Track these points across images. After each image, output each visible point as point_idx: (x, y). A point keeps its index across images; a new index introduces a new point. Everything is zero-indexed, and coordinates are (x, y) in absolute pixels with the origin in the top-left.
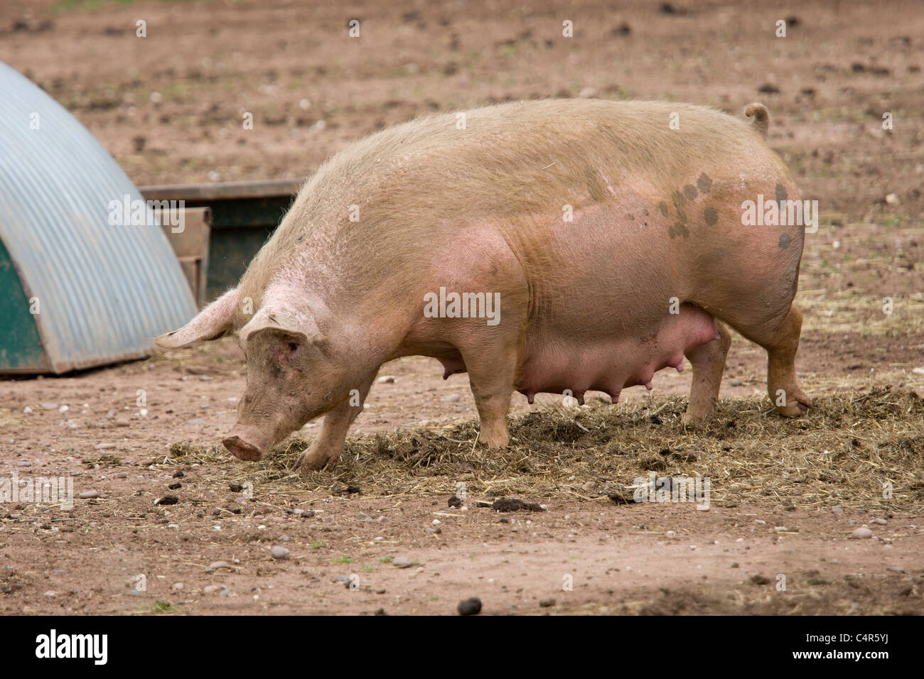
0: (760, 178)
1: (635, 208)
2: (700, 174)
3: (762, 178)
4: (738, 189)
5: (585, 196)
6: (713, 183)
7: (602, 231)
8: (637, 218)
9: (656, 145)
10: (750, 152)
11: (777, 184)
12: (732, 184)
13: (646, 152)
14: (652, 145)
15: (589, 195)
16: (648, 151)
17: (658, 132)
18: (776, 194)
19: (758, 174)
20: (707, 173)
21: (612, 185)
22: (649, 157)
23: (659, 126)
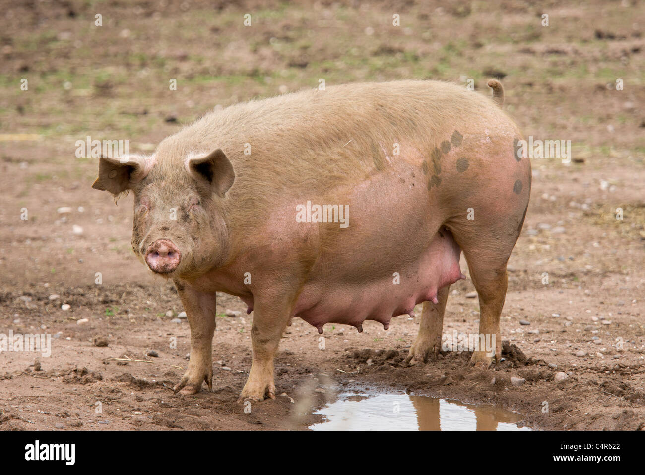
0: (500, 133)
1: (405, 172)
2: (453, 131)
3: (502, 134)
4: (484, 142)
5: (371, 167)
6: (464, 138)
7: (384, 196)
8: (407, 181)
9: (417, 113)
10: (492, 114)
11: (514, 139)
12: (479, 138)
13: (410, 122)
14: (415, 114)
15: (374, 166)
16: (412, 121)
17: (417, 102)
18: (514, 147)
19: (499, 131)
20: (459, 130)
21: (389, 155)
22: (413, 125)
23: (418, 97)
